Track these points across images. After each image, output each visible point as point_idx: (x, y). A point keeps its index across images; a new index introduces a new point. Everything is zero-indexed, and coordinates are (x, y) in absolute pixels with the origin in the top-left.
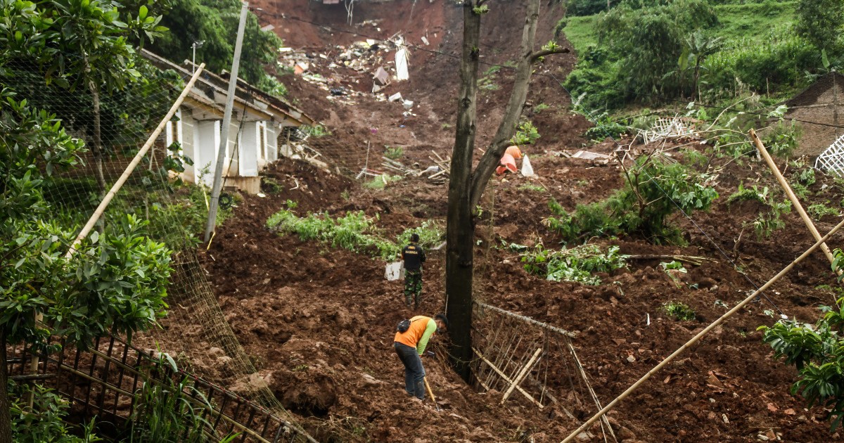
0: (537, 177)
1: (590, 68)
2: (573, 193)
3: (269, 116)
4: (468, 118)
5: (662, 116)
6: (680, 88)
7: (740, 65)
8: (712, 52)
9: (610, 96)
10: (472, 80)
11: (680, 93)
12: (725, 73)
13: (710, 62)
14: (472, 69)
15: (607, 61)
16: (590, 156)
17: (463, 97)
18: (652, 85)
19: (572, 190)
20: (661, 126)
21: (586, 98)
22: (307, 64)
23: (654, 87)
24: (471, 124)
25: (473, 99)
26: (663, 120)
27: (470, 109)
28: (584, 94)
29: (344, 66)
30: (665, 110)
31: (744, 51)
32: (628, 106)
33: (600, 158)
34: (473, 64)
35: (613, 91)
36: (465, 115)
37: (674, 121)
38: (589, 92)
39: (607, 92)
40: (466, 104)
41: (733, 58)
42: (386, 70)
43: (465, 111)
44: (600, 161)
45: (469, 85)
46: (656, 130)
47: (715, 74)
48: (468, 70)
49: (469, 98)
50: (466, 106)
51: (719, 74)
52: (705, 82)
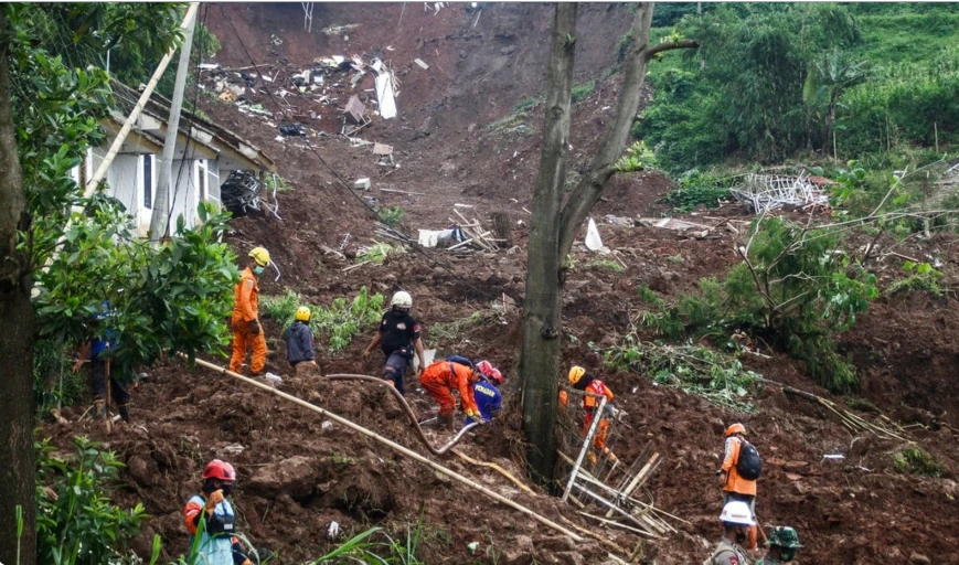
0: (608, 251)
1: (671, 103)
2: (663, 274)
3: (215, 151)
4: (559, 133)
5: (781, 174)
6: (806, 135)
7: (895, 103)
8: (853, 83)
9: (703, 144)
10: (566, 81)
11: (806, 142)
12: (873, 115)
13: (849, 99)
14: (566, 67)
15: (696, 94)
16: (680, 225)
17: (553, 105)
18: (765, 128)
19: (661, 269)
20: (779, 189)
21: (667, 147)
22: (243, 89)
23: (768, 133)
24: (563, 141)
25: (567, 108)
26: (782, 180)
27: (562, 121)
28: (663, 143)
29: (299, 93)
30: (784, 167)
31: (901, 83)
32: (729, 160)
33: (696, 229)
34: (567, 59)
35: (705, 137)
36: (554, 129)
37: (799, 182)
38: (669, 140)
39: (698, 138)
40: (555, 114)
41: (886, 91)
42: (362, 100)
43: (554, 123)
44: (697, 233)
45: (561, 89)
46: (773, 194)
47: (858, 115)
48: (560, 67)
49: (560, 105)
50: (557, 117)
51: (865, 116)
52: (844, 127)
